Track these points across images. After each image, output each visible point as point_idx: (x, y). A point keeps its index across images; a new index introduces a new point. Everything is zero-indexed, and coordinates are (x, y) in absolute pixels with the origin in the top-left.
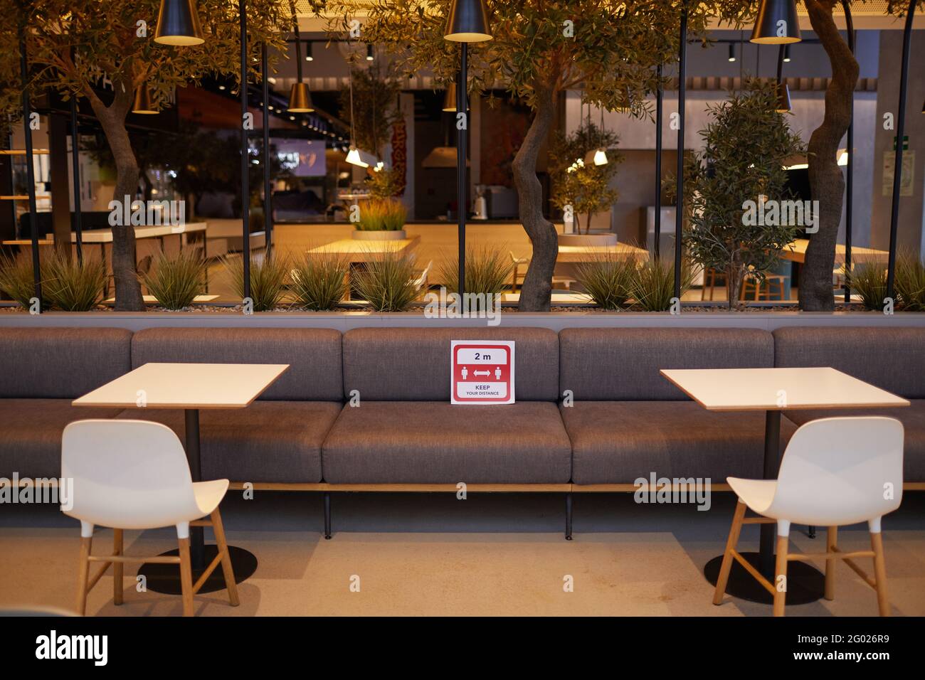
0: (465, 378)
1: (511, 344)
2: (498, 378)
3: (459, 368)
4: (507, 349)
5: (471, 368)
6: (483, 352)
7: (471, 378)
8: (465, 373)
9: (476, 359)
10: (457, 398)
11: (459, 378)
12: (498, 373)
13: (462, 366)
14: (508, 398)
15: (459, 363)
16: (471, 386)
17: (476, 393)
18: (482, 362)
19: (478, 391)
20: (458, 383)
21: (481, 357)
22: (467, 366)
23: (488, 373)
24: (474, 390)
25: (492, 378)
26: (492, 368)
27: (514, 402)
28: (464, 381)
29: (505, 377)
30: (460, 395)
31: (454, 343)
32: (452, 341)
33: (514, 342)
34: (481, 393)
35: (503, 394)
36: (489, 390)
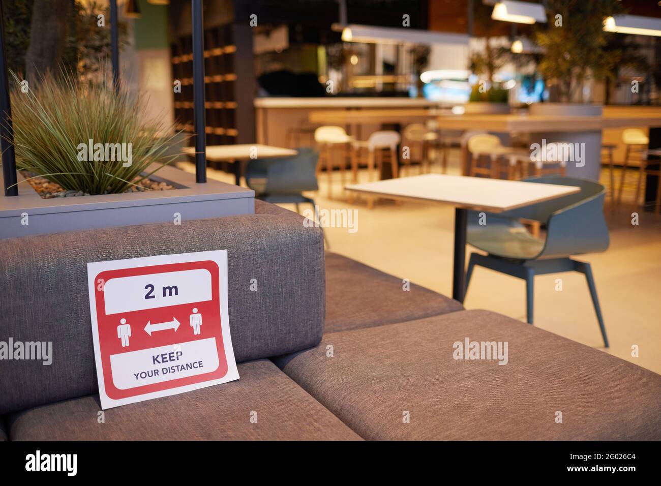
0: (125, 343)
1: (220, 257)
2: (197, 331)
3: (109, 323)
4: (212, 267)
5: (137, 319)
6: (161, 280)
7: (140, 341)
8: (124, 332)
9: (147, 297)
10: (114, 393)
11: (112, 345)
12: (196, 320)
13: (116, 319)
14: (222, 370)
15: (109, 311)
16: (142, 359)
17: (156, 372)
18: (160, 301)
19: (159, 367)
20: (112, 357)
21: (158, 292)
22: (126, 315)
23: (175, 324)
24: (153, 367)
25: (185, 335)
26: (182, 312)
27: (237, 377)
28: (127, 350)
29: (211, 328)
30: (121, 383)
31: (94, 269)
32: (90, 266)
33: (224, 253)
34: (166, 371)
35: (212, 365)
36: (182, 361)
